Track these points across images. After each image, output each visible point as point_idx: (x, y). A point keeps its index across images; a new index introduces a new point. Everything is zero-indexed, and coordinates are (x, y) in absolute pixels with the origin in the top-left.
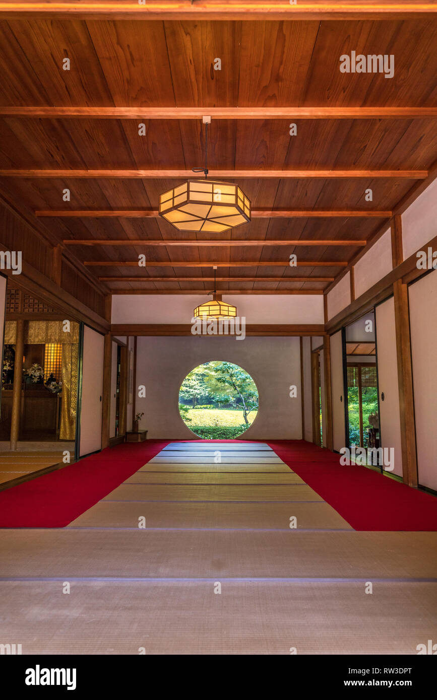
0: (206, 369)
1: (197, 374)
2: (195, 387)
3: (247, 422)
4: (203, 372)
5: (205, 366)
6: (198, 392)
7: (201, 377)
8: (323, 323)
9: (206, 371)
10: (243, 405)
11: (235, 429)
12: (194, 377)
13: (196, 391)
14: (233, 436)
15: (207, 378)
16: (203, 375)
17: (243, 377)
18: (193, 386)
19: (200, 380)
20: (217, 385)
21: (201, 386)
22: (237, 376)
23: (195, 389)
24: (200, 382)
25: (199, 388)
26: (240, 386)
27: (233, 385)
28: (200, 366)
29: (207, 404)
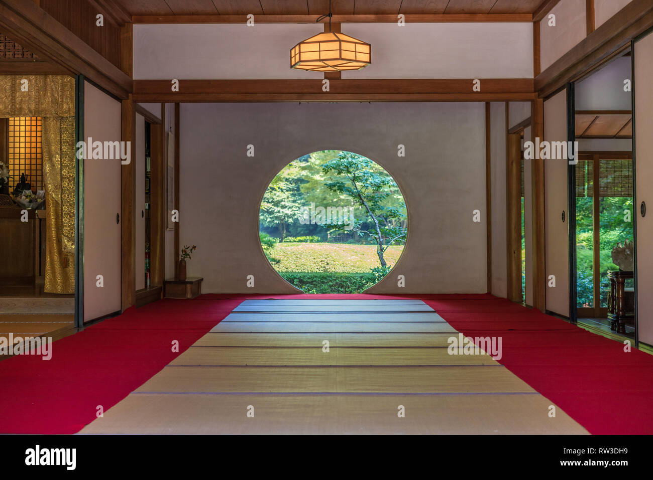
0: (304, 168)
1: (287, 180)
2: (283, 203)
3: (383, 264)
4: (299, 176)
5: (303, 164)
6: (289, 212)
7: (294, 185)
8: (533, 77)
9: (305, 173)
10: (377, 234)
11: (361, 277)
12: (282, 185)
13: (286, 211)
14: (358, 289)
15: (307, 185)
16: (300, 181)
17: (377, 181)
18: (279, 202)
19: (293, 190)
20: (325, 199)
21: (294, 201)
22: (366, 180)
23: (284, 207)
24: (294, 195)
25: (290, 204)
26: (371, 198)
27: (358, 196)
28: (293, 163)
29: (306, 235)
